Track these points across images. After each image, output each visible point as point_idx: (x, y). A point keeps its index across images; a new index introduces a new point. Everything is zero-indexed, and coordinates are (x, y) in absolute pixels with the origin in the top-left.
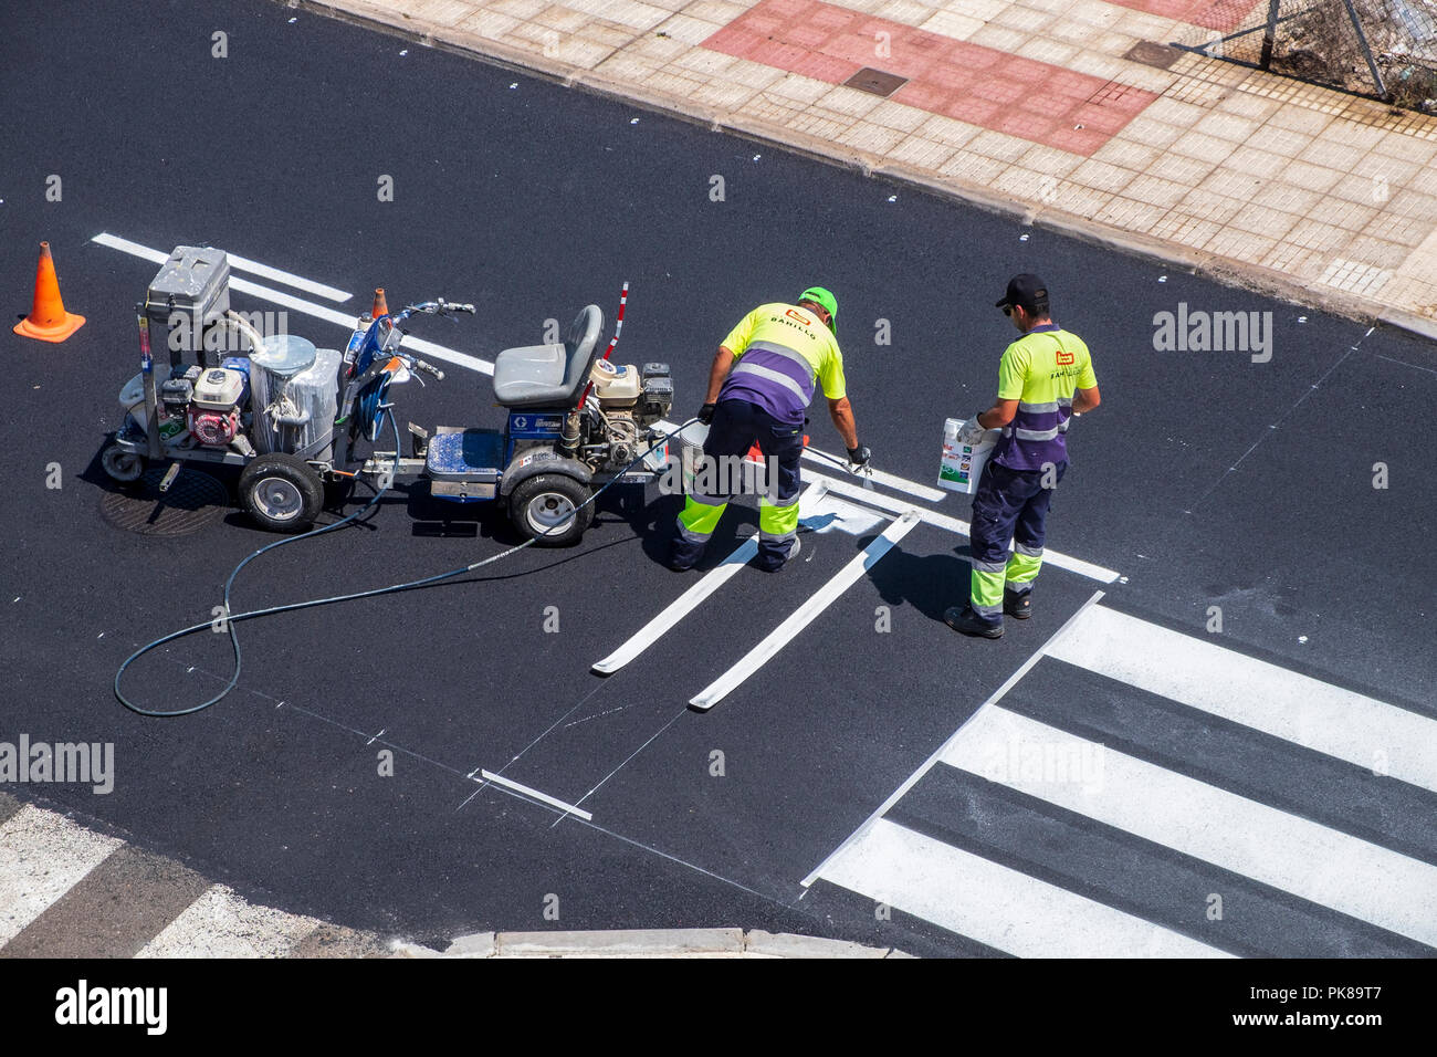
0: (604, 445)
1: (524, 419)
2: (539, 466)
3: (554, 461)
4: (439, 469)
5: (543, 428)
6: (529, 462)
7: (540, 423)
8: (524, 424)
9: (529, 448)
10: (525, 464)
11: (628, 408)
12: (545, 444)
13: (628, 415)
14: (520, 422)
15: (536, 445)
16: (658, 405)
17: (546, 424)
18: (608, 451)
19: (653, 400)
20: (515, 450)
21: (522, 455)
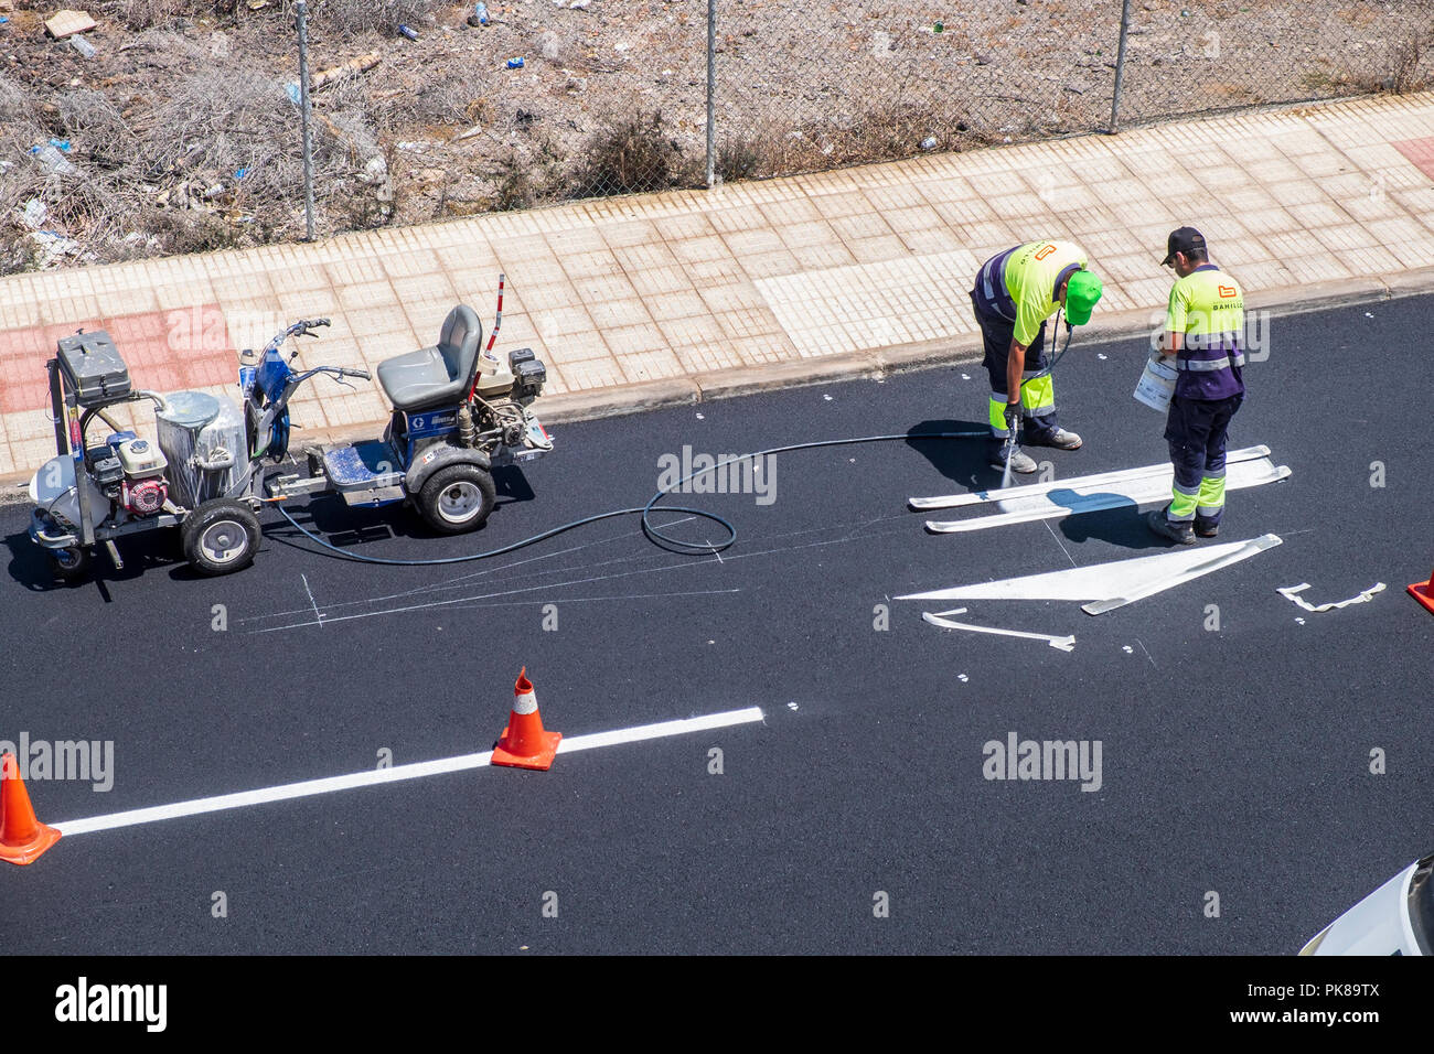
0: (499, 430)
1: (421, 419)
2: (443, 460)
3: (455, 454)
4: (345, 481)
5: (440, 425)
6: (433, 458)
7: (435, 421)
8: (421, 424)
9: (427, 446)
10: (428, 461)
11: (506, 394)
12: (441, 440)
13: (508, 400)
14: (418, 423)
15: (433, 442)
16: (533, 386)
17: (442, 420)
18: (502, 435)
19: (529, 382)
20: (415, 451)
21: (422, 453)
